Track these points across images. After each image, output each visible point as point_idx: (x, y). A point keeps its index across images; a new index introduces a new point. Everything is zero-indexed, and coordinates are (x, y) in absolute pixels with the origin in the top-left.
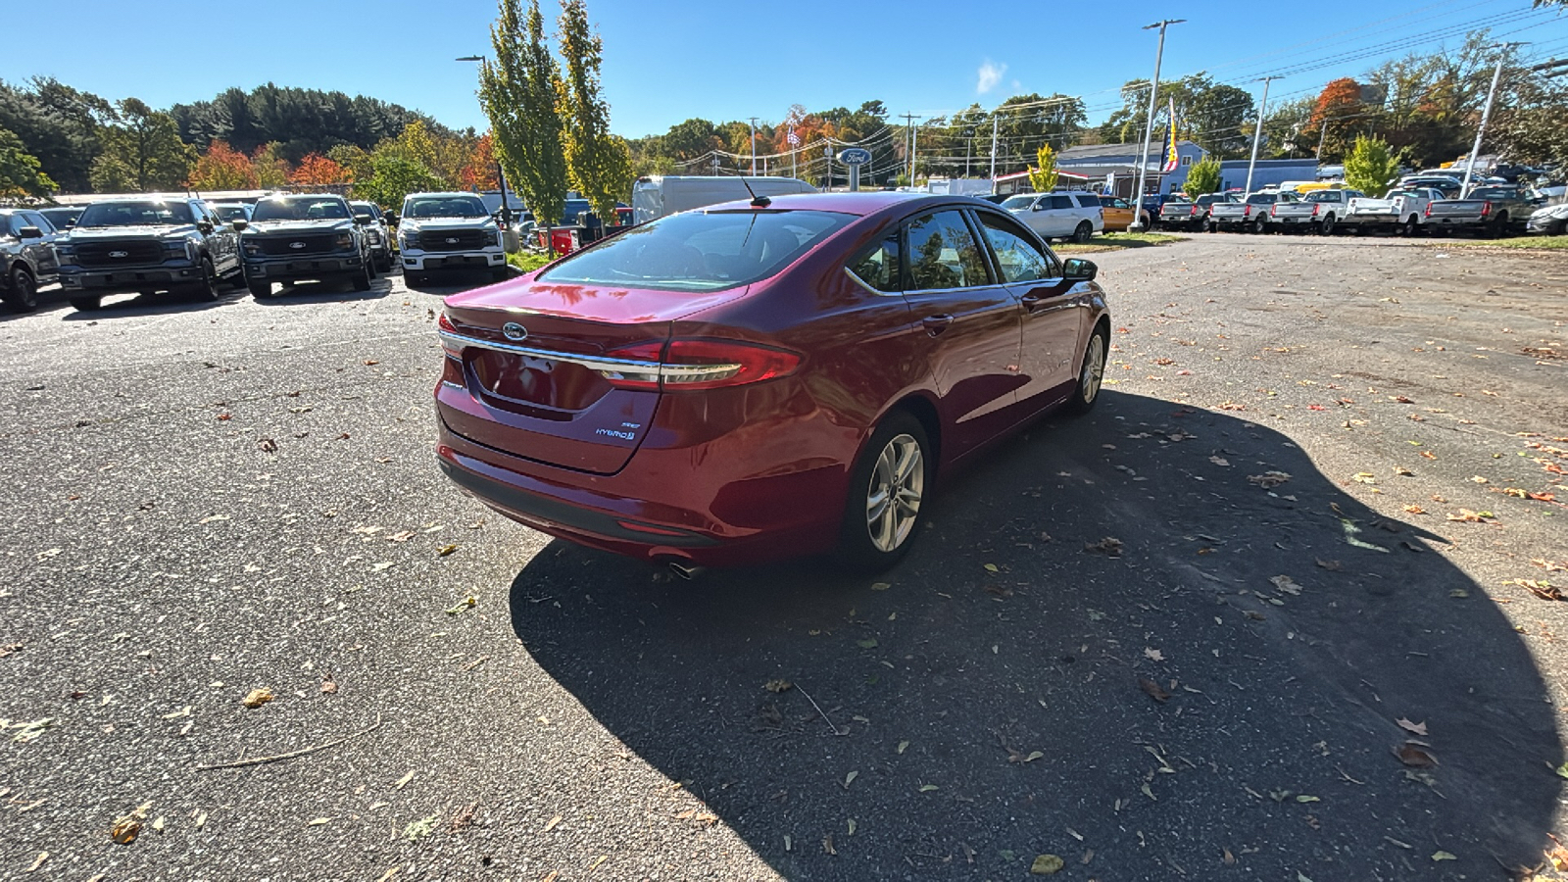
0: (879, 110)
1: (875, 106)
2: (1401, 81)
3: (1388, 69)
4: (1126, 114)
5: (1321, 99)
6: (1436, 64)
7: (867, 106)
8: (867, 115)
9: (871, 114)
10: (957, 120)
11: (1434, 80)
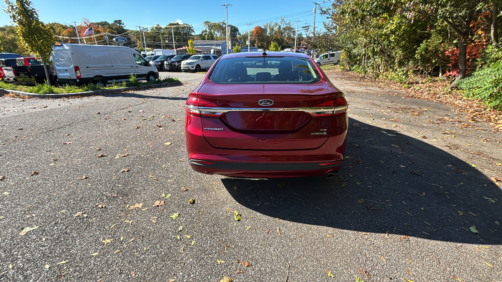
0: (121, 23)
1: (119, 22)
2: (270, 28)
3: (267, 25)
4: (206, 31)
5: (254, 31)
6: (276, 24)
7: (116, 22)
8: (117, 25)
9: (118, 25)
10: (152, 29)
11: (276, 29)
